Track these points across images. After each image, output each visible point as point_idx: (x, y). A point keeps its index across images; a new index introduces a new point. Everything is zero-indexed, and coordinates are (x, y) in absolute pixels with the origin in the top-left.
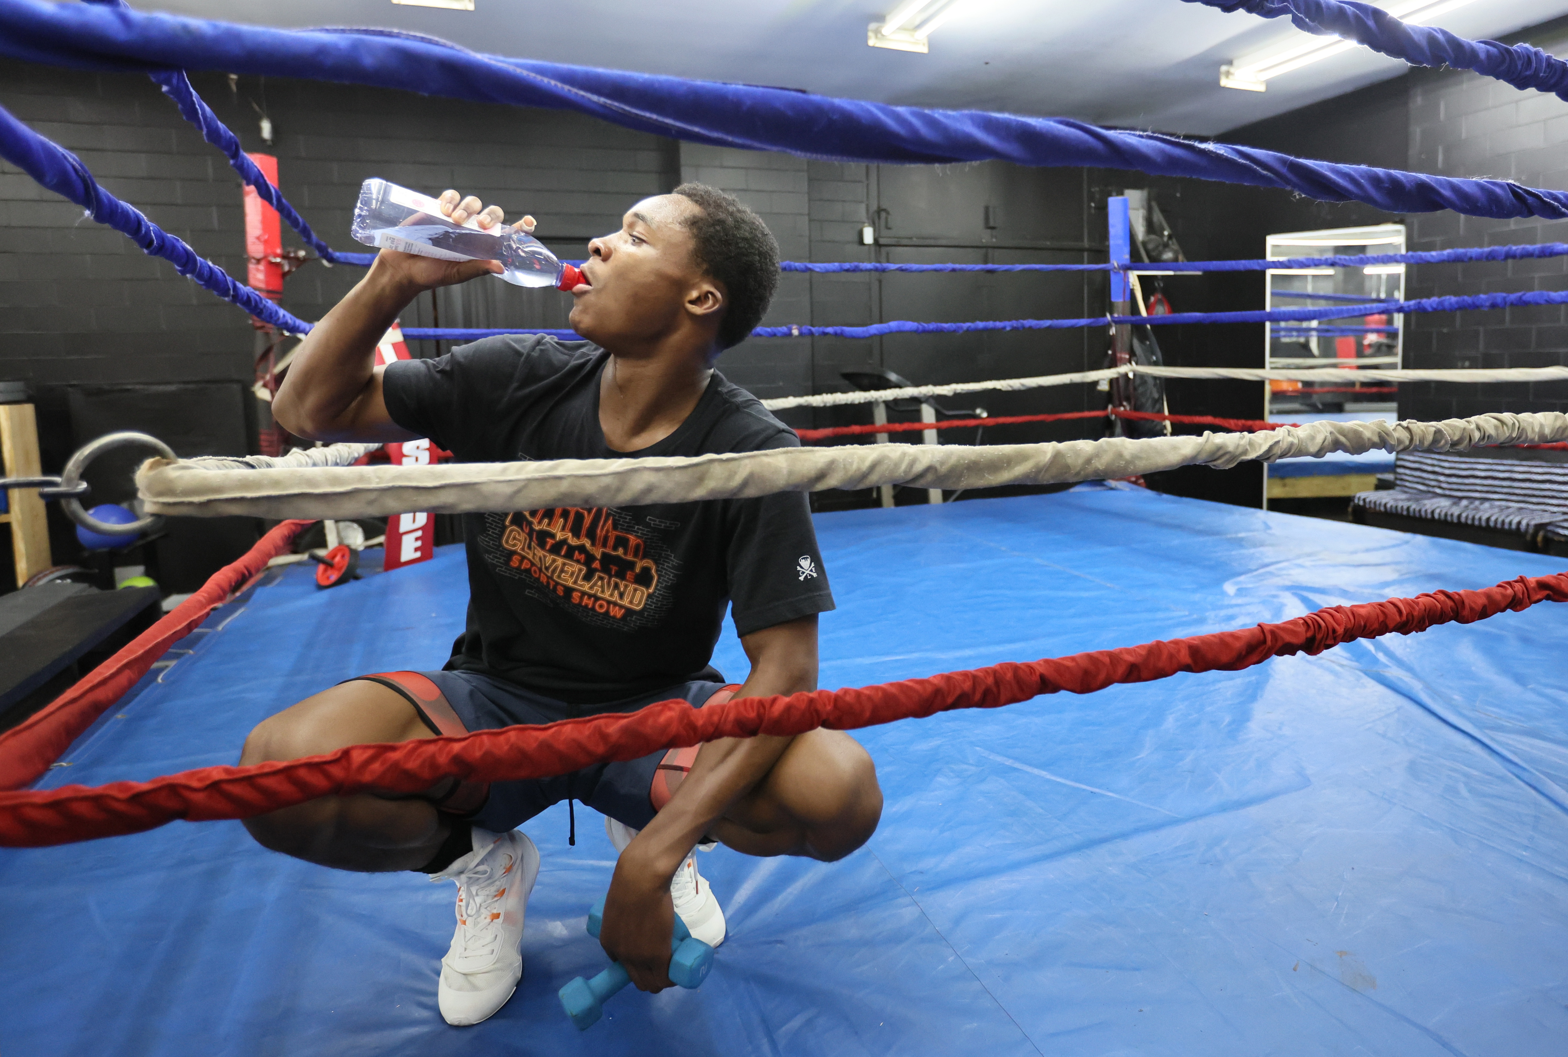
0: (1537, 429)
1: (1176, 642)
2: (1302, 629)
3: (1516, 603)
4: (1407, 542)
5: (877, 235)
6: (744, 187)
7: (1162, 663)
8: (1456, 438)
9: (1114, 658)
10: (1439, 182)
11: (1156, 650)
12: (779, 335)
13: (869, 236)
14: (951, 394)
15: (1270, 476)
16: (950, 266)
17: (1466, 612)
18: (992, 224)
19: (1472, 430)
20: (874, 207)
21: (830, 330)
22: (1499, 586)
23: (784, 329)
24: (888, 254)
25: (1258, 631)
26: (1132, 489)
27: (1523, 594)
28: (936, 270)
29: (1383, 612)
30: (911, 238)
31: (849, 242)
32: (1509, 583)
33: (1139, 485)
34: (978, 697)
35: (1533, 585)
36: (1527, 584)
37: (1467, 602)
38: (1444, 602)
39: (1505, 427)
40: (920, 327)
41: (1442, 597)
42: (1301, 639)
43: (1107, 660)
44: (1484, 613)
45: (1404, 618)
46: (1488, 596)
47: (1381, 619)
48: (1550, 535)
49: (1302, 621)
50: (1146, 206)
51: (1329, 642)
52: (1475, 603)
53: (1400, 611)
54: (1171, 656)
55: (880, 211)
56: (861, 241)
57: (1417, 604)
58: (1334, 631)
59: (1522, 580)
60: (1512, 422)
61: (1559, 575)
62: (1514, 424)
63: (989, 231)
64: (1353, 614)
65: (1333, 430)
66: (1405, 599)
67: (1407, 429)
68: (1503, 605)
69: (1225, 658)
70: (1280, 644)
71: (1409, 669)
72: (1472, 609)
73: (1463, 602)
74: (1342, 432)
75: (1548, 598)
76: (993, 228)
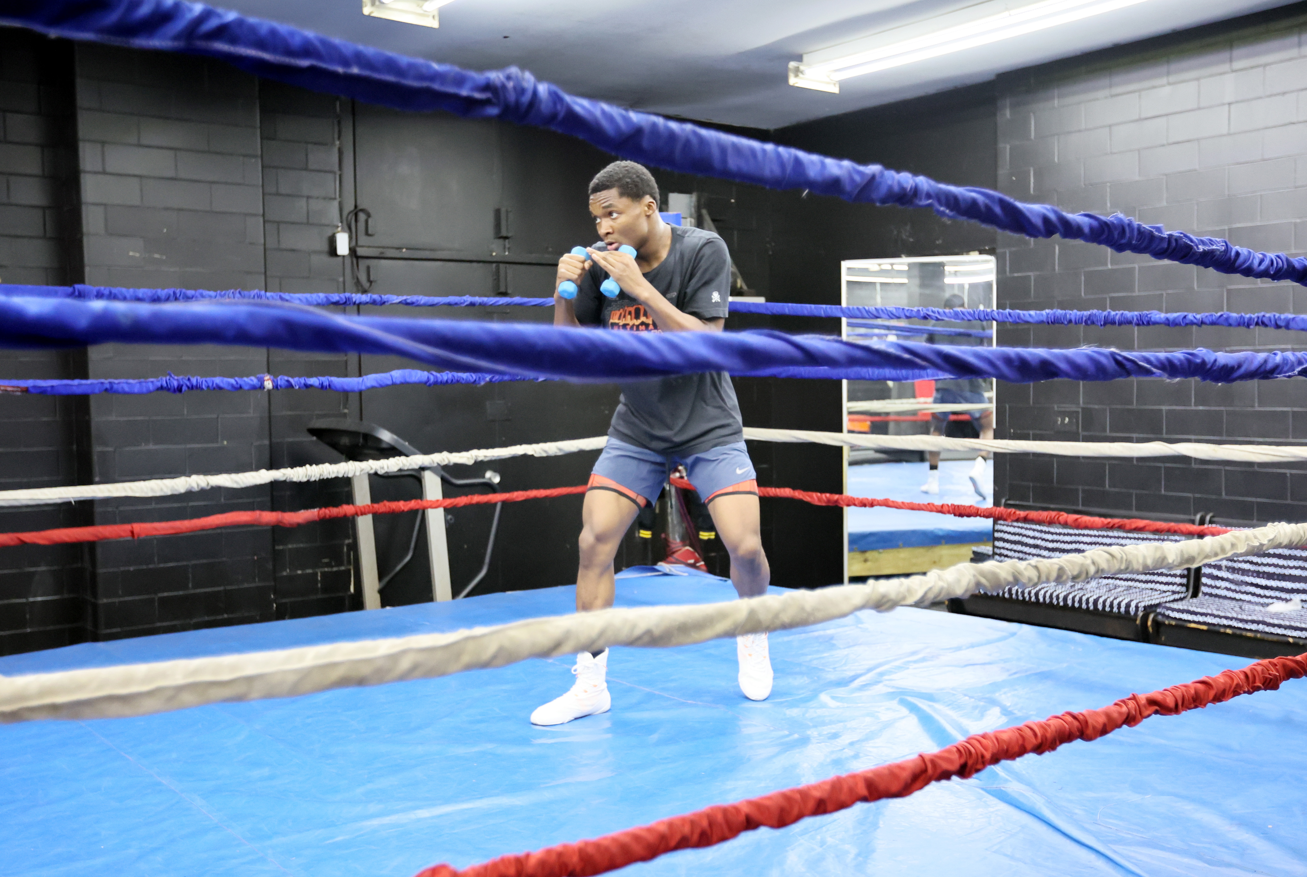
0: (1141, 561)
1: (854, 777)
2: (956, 756)
3: (1130, 720)
4: (1013, 634)
5: (354, 243)
6: (171, 173)
7: (843, 797)
8: (1075, 573)
9: (804, 794)
10: (1056, 356)
11: (837, 785)
12: (246, 387)
13: (343, 245)
14: (471, 462)
15: (851, 550)
16: (468, 299)
17: (1090, 731)
18: (504, 233)
19: (1088, 565)
20: (349, 206)
21: (314, 381)
22: (1116, 704)
23: (253, 380)
24: (368, 268)
25: (920, 762)
26: (690, 575)
27: (1136, 711)
28: (449, 304)
29: (1022, 736)
30: (399, 249)
31: (315, 252)
32: (1123, 701)
33: (697, 568)
34: (695, 837)
35: (1143, 702)
36: (1138, 700)
37: (1090, 721)
38: (1072, 723)
39: (1115, 561)
40: (432, 379)
41: (1069, 719)
42: (955, 767)
43: (798, 796)
44: (1104, 731)
45: (1039, 740)
46: (1108, 715)
47: (1020, 742)
48: (1160, 618)
49: (955, 749)
50: (695, 215)
51: (979, 767)
52: (1097, 722)
53: (1035, 734)
54: (851, 790)
55: (356, 211)
56: (333, 251)
57: (1049, 726)
58: (983, 756)
59: (1134, 698)
60: (1120, 555)
61: (1165, 690)
62: (1122, 558)
63: (501, 241)
64: (997, 739)
65: (976, 574)
66: (1039, 722)
67: (1036, 567)
68: (1120, 722)
69: (895, 788)
70: (939, 771)
71: (1029, 784)
72: (1094, 728)
73: (1086, 722)
74: (983, 574)
75: (1156, 712)
76: (506, 238)
